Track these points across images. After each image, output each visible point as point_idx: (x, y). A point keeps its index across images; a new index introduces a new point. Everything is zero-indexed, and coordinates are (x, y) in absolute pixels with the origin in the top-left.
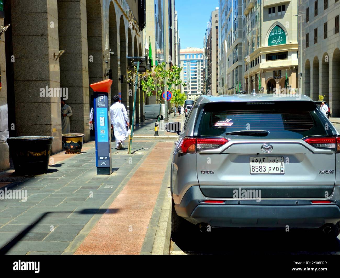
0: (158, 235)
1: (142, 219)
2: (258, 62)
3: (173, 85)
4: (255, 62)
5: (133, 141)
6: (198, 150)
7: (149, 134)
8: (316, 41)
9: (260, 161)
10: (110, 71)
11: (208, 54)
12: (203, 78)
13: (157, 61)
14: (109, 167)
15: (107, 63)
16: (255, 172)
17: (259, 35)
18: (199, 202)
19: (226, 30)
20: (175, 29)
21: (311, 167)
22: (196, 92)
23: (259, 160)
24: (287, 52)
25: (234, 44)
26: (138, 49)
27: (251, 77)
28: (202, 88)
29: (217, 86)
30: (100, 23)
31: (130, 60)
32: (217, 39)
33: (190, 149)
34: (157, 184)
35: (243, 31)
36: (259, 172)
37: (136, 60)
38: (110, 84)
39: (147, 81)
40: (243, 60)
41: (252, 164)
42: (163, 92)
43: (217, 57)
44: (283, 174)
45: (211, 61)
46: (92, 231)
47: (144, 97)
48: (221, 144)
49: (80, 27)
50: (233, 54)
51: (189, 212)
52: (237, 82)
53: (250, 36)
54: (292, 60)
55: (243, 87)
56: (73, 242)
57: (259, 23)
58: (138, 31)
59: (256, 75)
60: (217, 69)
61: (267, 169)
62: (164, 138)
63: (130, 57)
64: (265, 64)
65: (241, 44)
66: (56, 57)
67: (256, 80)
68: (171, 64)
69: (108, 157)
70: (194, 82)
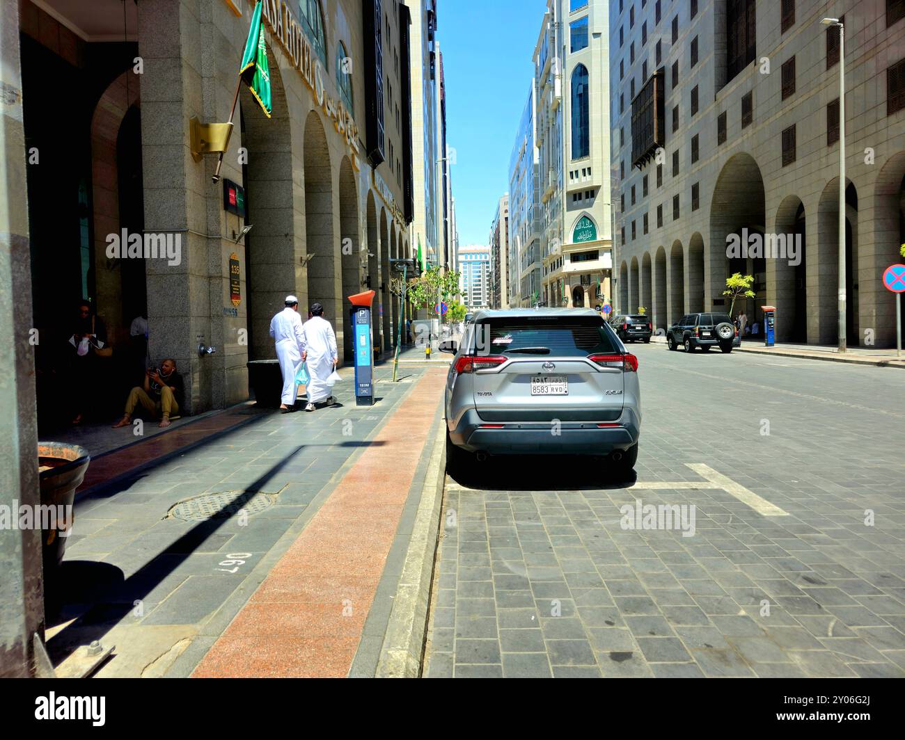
0: (431, 467)
1: (413, 451)
2: (561, 264)
3: (449, 294)
4: (556, 263)
5: (399, 367)
6: (475, 370)
7: (418, 357)
8: (634, 237)
9: (542, 381)
10: (368, 278)
11: (496, 253)
12: (489, 285)
13: (429, 264)
14: (371, 397)
15: (365, 268)
16: (537, 393)
17: (562, 229)
18: (476, 426)
19: (518, 222)
20: (451, 221)
21: (598, 387)
22: (480, 303)
23: (540, 380)
24: (598, 251)
25: (529, 240)
26: (404, 250)
27: (552, 284)
28: (488, 298)
29: (508, 295)
30: (356, 218)
31: (393, 263)
32: (507, 234)
33: (465, 368)
34: (430, 416)
35: (541, 224)
36: (541, 393)
37: (401, 263)
38: (373, 296)
39: (415, 290)
40: (541, 261)
41: (533, 384)
42: (436, 303)
43: (507, 257)
44: (567, 395)
45: (499, 263)
46: (357, 463)
47: (411, 311)
48: (499, 363)
49: (332, 224)
50: (528, 253)
51: (465, 439)
52: (534, 289)
53: (550, 230)
54: (604, 262)
55: (542, 296)
56: (337, 473)
57: (561, 213)
58: (404, 225)
59: (558, 281)
60: (508, 272)
61: (550, 389)
62: (438, 363)
63: (393, 260)
64: (569, 267)
65: (538, 240)
66: (303, 262)
67: (559, 288)
68: (446, 268)
69: (370, 384)
70: (477, 290)
